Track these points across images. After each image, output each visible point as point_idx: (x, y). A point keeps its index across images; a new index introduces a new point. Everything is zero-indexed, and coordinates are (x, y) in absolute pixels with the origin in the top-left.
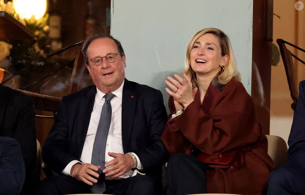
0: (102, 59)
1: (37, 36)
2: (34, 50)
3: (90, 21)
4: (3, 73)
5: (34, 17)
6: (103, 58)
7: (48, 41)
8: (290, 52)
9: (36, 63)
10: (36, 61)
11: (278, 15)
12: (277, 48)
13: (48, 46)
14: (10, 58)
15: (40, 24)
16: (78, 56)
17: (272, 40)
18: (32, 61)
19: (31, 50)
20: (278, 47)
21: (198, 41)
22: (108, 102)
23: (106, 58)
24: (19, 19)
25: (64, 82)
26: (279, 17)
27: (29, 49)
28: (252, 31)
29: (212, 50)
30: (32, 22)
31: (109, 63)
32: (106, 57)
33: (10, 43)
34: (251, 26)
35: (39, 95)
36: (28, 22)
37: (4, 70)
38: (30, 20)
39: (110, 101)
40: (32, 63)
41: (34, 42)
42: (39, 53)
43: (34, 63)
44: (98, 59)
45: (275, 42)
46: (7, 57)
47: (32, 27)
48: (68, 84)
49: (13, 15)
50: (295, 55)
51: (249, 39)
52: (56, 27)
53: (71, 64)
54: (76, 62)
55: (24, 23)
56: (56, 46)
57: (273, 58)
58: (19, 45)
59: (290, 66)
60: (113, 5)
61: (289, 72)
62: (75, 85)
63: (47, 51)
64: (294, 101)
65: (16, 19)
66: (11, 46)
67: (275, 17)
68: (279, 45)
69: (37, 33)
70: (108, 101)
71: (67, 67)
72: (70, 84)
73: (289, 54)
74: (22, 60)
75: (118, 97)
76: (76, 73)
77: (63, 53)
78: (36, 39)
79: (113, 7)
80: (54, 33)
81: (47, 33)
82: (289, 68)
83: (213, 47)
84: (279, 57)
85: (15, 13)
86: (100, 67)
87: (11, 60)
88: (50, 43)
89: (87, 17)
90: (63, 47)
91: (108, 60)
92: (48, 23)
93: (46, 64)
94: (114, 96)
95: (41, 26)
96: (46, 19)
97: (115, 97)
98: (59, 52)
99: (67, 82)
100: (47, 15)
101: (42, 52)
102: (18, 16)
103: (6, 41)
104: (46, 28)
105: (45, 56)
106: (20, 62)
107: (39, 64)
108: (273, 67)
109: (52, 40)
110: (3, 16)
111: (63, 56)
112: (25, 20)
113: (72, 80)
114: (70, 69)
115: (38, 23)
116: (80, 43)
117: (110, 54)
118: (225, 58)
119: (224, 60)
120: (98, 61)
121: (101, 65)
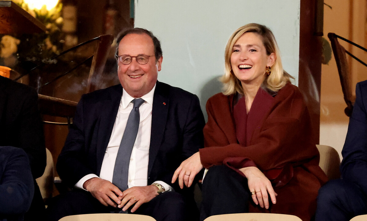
0: (132, 59)
1: (49, 30)
2: (46, 46)
3: (111, 12)
4: (9, 72)
5: (45, 7)
7: (61, 35)
8: (343, 49)
9: (48, 61)
10: (47, 58)
11: (329, 5)
12: (328, 43)
13: (62, 41)
14: (18, 55)
15: (52, 16)
16: (96, 52)
17: (322, 34)
18: (42, 59)
19: (42, 46)
20: (330, 42)
23: (136, 59)
24: (27, 9)
25: (80, 83)
26: (331, 8)
27: (39, 45)
28: (298, 24)
29: (255, 52)
30: (43, 13)
31: (139, 65)
32: (136, 57)
33: (17, 37)
34: (298, 18)
35: (51, 98)
36: (39, 13)
37: (10, 69)
38: (40, 11)
39: (139, 108)
40: (43, 61)
41: (45, 36)
42: (51, 49)
43: (45, 61)
44: (127, 58)
45: (325, 37)
46: (14, 54)
47: (43, 19)
48: (85, 86)
49: (21, 5)
50: (349, 52)
51: (296, 33)
52: (71, 19)
53: (88, 62)
54: (94, 61)
55: (34, 15)
56: (71, 41)
57: (323, 55)
58: (27, 40)
59: (344, 63)
61: (342, 71)
62: (92, 86)
63: (60, 46)
64: (348, 105)
65: (25, 9)
66: (18, 42)
67: (326, 8)
68: (331, 40)
69: (49, 26)
70: (136, 108)
71: (83, 66)
72: (87, 85)
73: (342, 51)
74: (31, 58)
75: (148, 103)
76: (94, 73)
77: (79, 50)
78: (47, 32)
80: (69, 27)
81: (60, 26)
82: (342, 67)
83: (255, 48)
84: (330, 54)
85: (23, 2)
87: (18, 57)
88: (64, 38)
89: (108, 7)
90: (79, 42)
91: (139, 61)
92: (61, 14)
93: (59, 61)
94: (144, 101)
95: (54, 18)
96: (59, 10)
97: (144, 103)
98: (74, 48)
99: (83, 83)
100: (61, 5)
101: (54, 48)
102: (27, 7)
103: (13, 35)
104: (59, 20)
105: (58, 53)
106: (29, 59)
107: (51, 61)
108: (323, 66)
109: (65, 34)
110: (9, 6)
111: (79, 53)
112: (34, 11)
113: (89, 80)
114: (87, 68)
115: (50, 14)
116: (99, 38)
117: (142, 55)
118: (272, 56)
119: (271, 60)
120: (127, 60)
121: (128, 66)
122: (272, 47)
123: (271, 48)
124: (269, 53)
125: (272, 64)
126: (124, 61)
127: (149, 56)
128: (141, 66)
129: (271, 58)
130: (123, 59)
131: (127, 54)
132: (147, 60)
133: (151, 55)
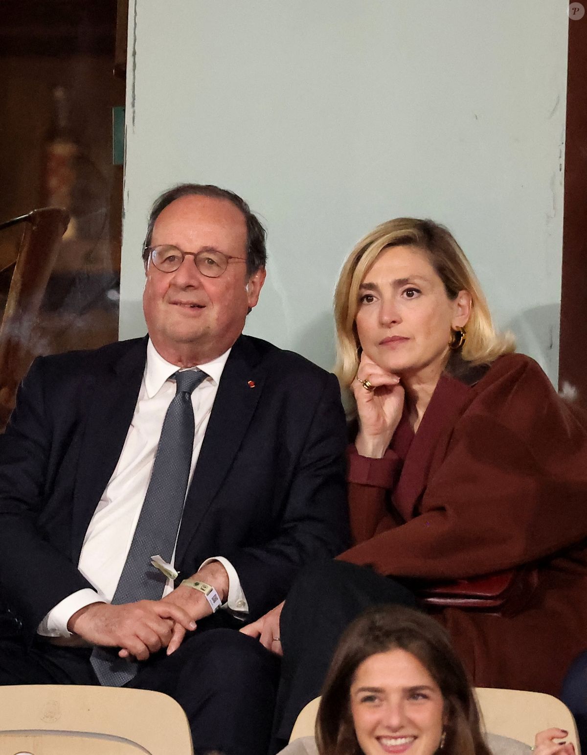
0: (183, 258)
6: (187, 256)
16: (23, 255)
21: (366, 282)
22: (187, 396)
23: (195, 260)
31: (199, 276)
32: (196, 255)
34: (559, 168)
39: (190, 394)
44: (172, 253)
51: (556, 210)
54: (16, 277)
60: (134, 99)
62: (11, 345)
70: (184, 393)
75: (215, 382)
76: (16, 311)
79: (133, 106)
86: (169, 278)
89: (52, 135)
91: (200, 266)
94: (204, 376)
97: (204, 381)
116: (30, 216)
117: (211, 250)
118: (463, 299)
119: (460, 308)
120: (171, 259)
121: (173, 275)
122: (459, 277)
123: (457, 280)
124: (452, 293)
125: (465, 318)
126: (162, 263)
127: (231, 257)
128: (203, 280)
129: (459, 305)
130: (160, 254)
131: (173, 243)
132: (224, 266)
133: (235, 254)
